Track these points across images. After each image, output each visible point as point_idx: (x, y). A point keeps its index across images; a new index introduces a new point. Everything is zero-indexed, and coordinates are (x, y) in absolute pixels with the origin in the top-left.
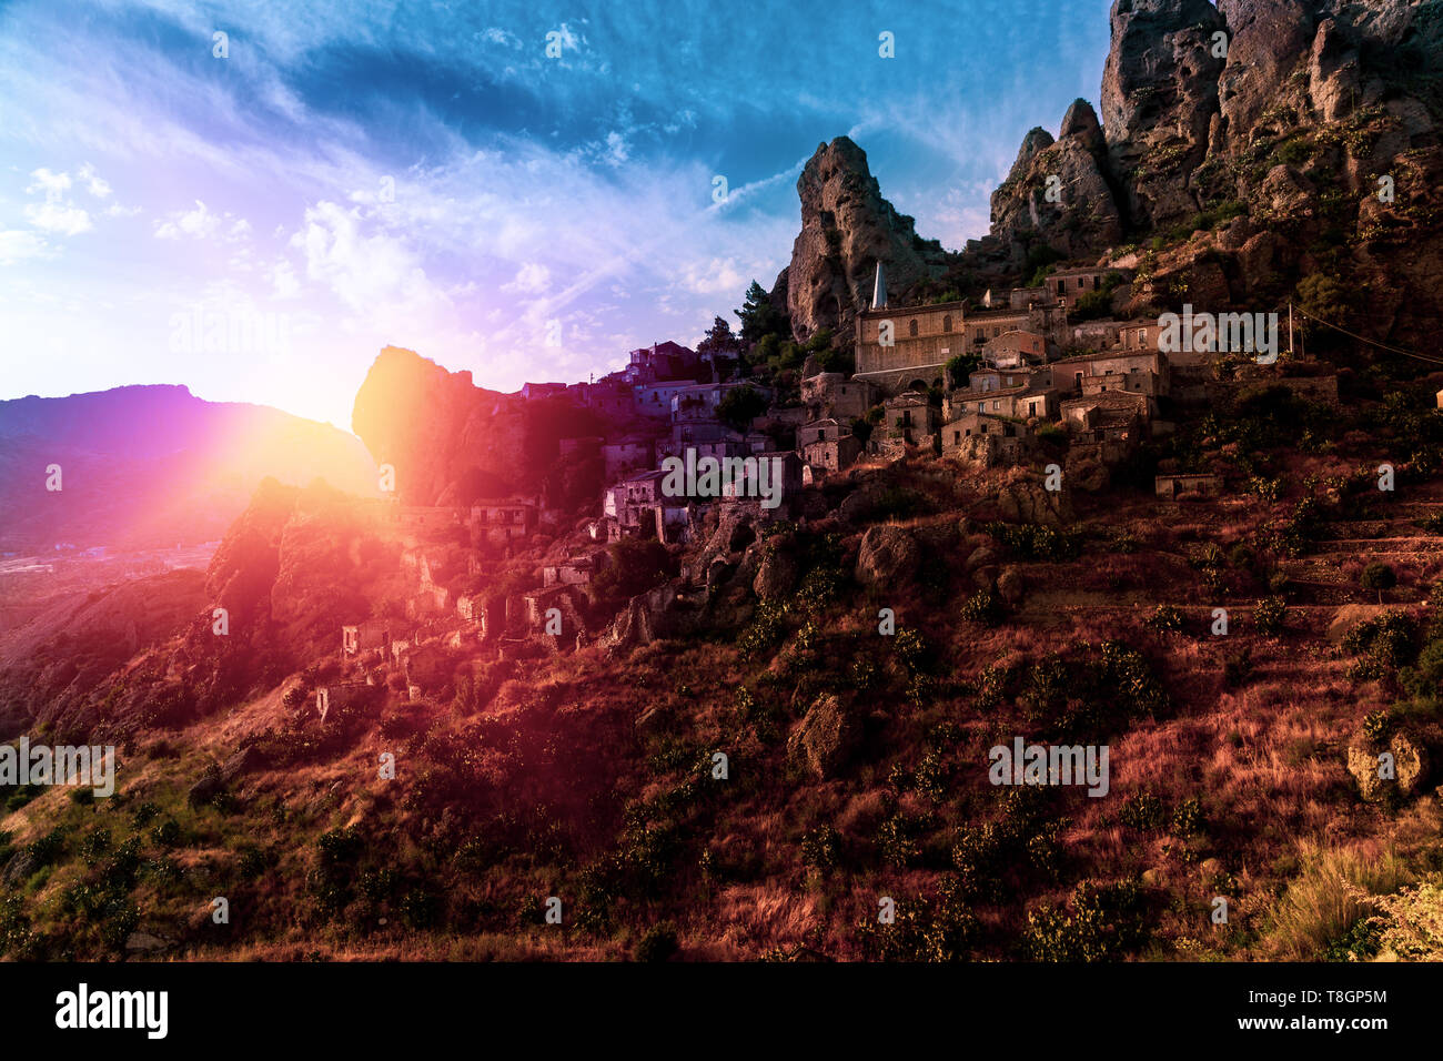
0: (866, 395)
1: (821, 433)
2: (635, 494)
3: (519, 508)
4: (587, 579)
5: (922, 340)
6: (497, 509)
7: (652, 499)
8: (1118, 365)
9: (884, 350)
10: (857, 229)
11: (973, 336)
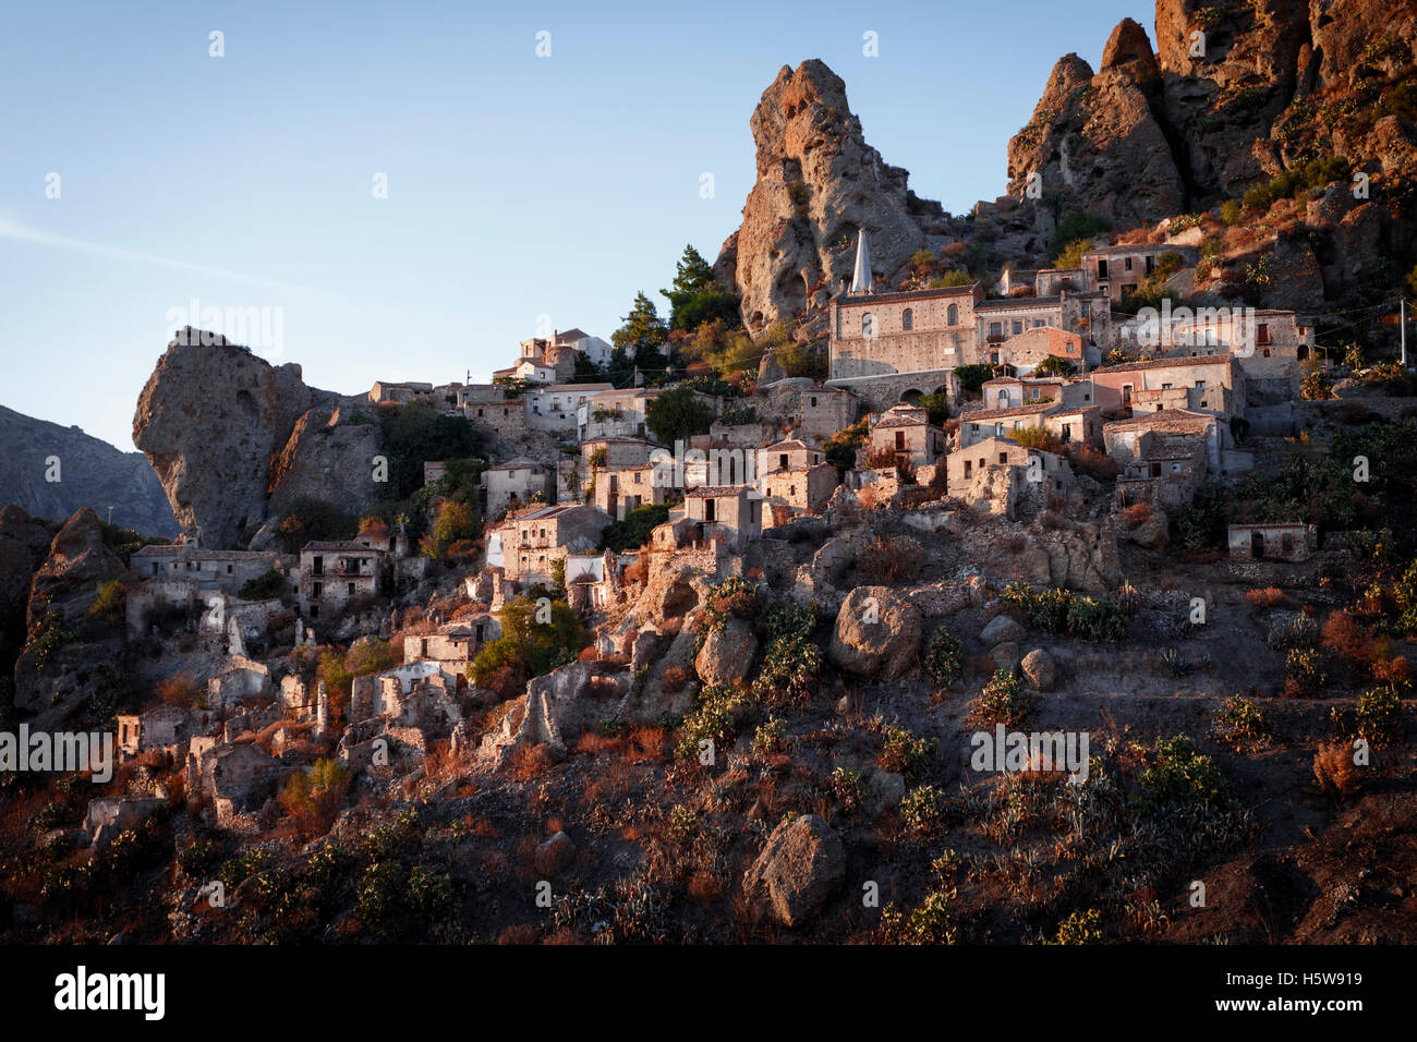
0: (844, 408)
1: (784, 459)
2: (529, 536)
3: (365, 555)
4: (465, 653)
5: (918, 335)
6: (337, 555)
7: (553, 543)
8: (1178, 376)
9: (868, 348)
10: (832, 184)
11: (987, 332)
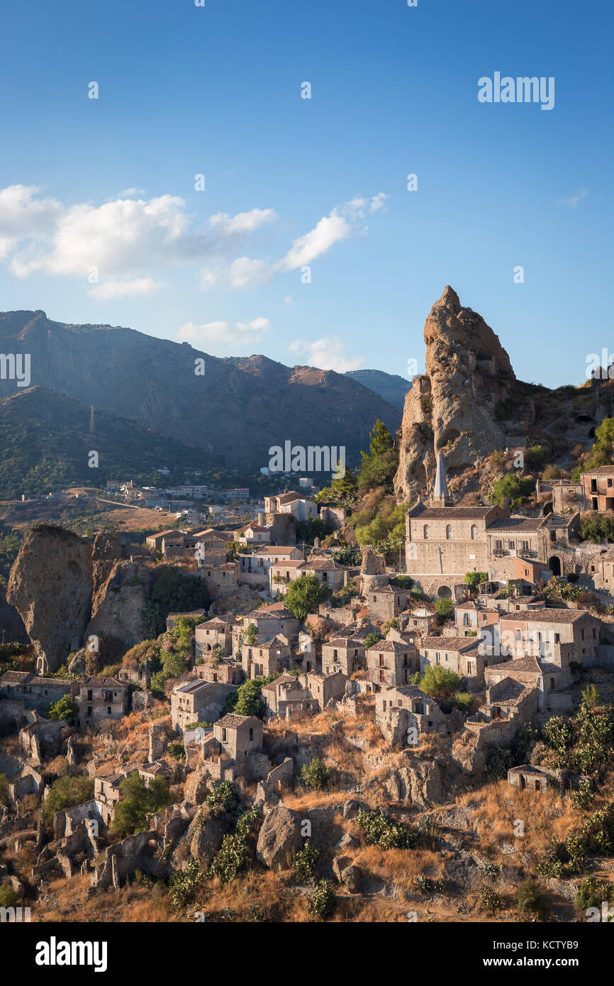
2: (182, 702)
3: (116, 689)
4: (118, 796)
5: (455, 544)
6: (100, 689)
7: (192, 711)
8: (545, 628)
9: (427, 549)
10: (442, 403)
11: (493, 547)
